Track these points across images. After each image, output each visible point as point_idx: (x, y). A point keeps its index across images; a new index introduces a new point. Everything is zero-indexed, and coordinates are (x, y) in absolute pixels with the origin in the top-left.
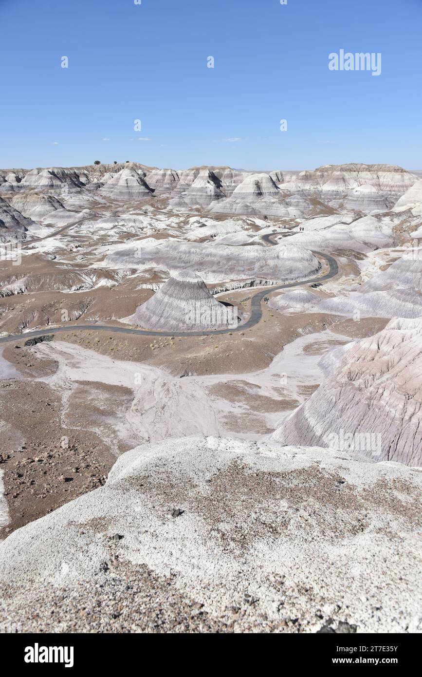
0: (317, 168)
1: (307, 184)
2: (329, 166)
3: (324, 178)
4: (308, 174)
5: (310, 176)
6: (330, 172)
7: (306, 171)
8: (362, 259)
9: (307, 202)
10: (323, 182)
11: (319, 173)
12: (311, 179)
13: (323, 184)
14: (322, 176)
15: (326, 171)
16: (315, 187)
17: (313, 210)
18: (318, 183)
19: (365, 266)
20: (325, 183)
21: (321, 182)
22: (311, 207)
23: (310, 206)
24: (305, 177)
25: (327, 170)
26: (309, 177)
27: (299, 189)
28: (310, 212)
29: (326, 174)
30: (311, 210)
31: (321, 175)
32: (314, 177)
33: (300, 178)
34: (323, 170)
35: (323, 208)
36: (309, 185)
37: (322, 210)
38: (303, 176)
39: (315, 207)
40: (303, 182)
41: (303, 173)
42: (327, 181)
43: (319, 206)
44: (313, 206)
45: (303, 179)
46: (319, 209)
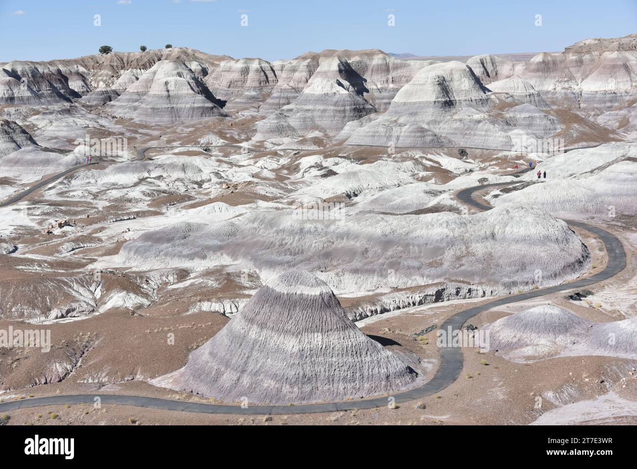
0: (567, 46)
1: (548, 80)
2: (593, 42)
3: (583, 67)
4: (549, 58)
5: (554, 63)
6: (597, 53)
7: (545, 54)
9: (551, 117)
10: (583, 74)
11: (572, 57)
12: (555, 70)
13: (583, 79)
14: (580, 62)
15: (588, 52)
16: (566, 85)
17: (565, 133)
18: (571, 78)
20: (587, 76)
21: (578, 75)
22: (560, 127)
23: (558, 126)
24: (543, 65)
25: (588, 49)
26: (551, 66)
27: (532, 91)
29: (586, 57)
30: (559, 135)
31: (576, 61)
32: (563, 65)
33: (533, 67)
35: (587, 129)
36: (553, 81)
37: (583, 133)
38: (539, 63)
39: (568, 128)
40: (539, 77)
41: (539, 58)
42: (591, 72)
43: (576, 125)
44: (563, 127)
45: (538, 70)
46: (577, 130)
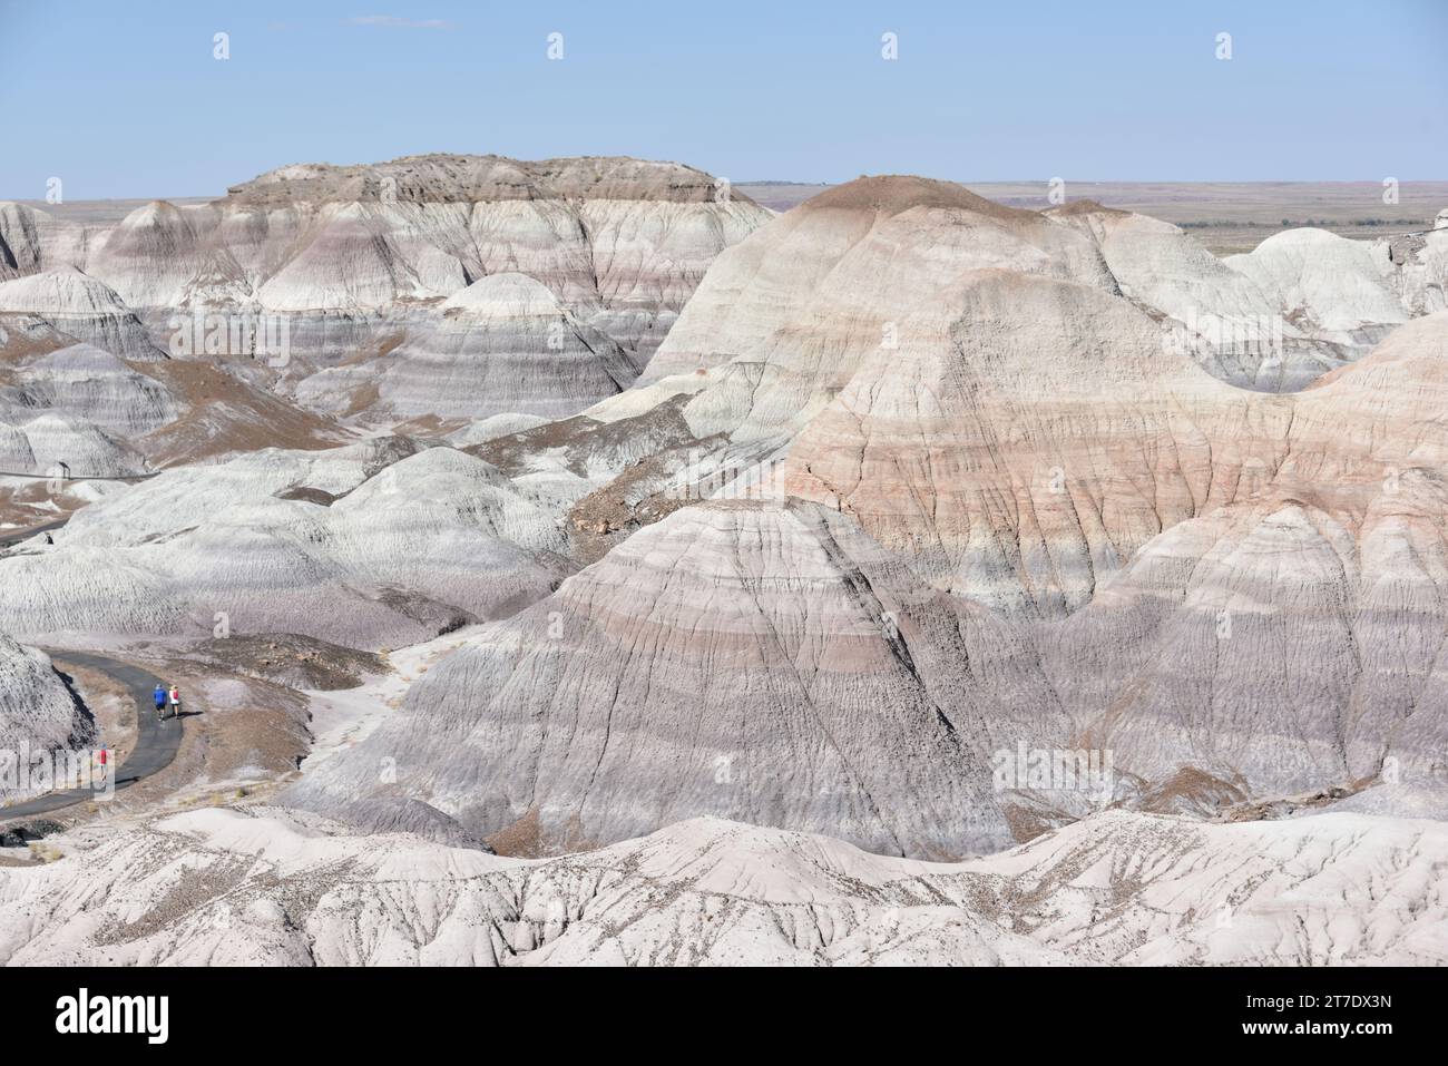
0: (233, 184)
1: (169, 278)
2: (305, 173)
3: (266, 244)
4: (174, 218)
5: (188, 230)
6: (306, 205)
7: (163, 204)
8: (350, 683)
9: (151, 381)
10: (266, 263)
11: (237, 216)
12: (189, 250)
13: (266, 278)
14: (259, 231)
15: (284, 203)
16: (218, 294)
17: (187, 427)
18: (233, 274)
19: (346, 717)
20: (276, 270)
21: (253, 267)
22: (174, 411)
23: (171, 407)
24: (155, 237)
25: (285, 194)
26: (178, 238)
27: (110, 309)
28: (166, 441)
29: (278, 216)
30: (169, 431)
31: (249, 227)
32: (211, 238)
33: (126, 241)
34: (257, 196)
35: (250, 416)
36: (183, 281)
37: (238, 427)
38: (144, 231)
39: (198, 412)
40: (145, 269)
41: (144, 217)
42: (288, 257)
43: (220, 405)
44: (184, 408)
45: (140, 250)
46: (220, 418)
